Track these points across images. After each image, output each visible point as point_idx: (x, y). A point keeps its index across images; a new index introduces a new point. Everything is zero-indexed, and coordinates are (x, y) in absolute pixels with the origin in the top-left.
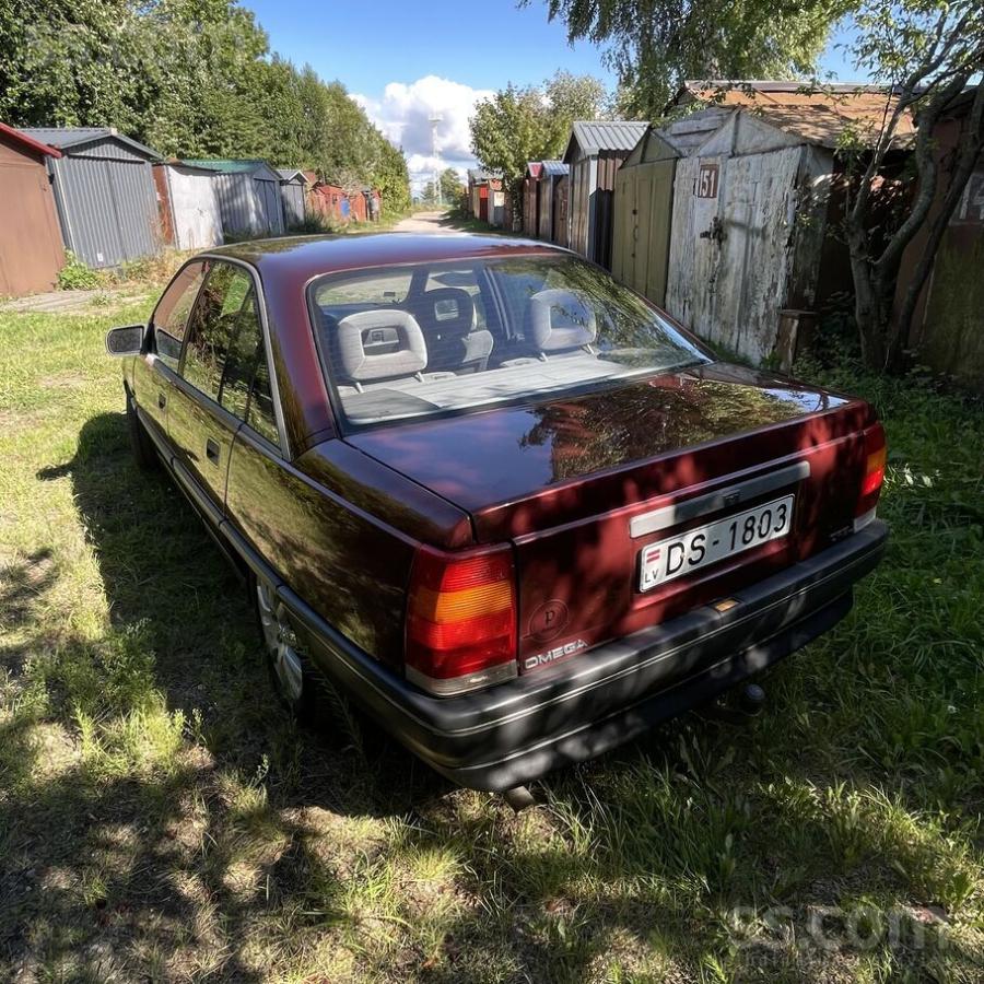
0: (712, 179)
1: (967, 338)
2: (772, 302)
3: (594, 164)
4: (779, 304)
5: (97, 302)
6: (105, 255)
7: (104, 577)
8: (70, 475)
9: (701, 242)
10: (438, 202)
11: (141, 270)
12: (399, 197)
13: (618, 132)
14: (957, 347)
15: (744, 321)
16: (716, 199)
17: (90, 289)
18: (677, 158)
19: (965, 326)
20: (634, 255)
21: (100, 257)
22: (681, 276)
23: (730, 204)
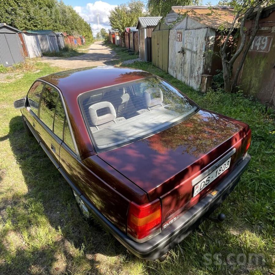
0: (180, 36)
1: (253, 83)
2: (199, 72)
3: (145, 30)
4: (201, 73)
5: (8, 78)
6: (8, 62)
7: (24, 175)
8: (8, 139)
9: (178, 54)
10: (101, 38)
11: (20, 66)
12: (90, 38)
13: (151, 20)
14: (250, 85)
15: (191, 77)
16: (182, 42)
17: (5, 73)
18: (170, 29)
19: (252, 79)
20: (158, 56)
21: (7, 63)
22: (172, 63)
23: (186, 44)
